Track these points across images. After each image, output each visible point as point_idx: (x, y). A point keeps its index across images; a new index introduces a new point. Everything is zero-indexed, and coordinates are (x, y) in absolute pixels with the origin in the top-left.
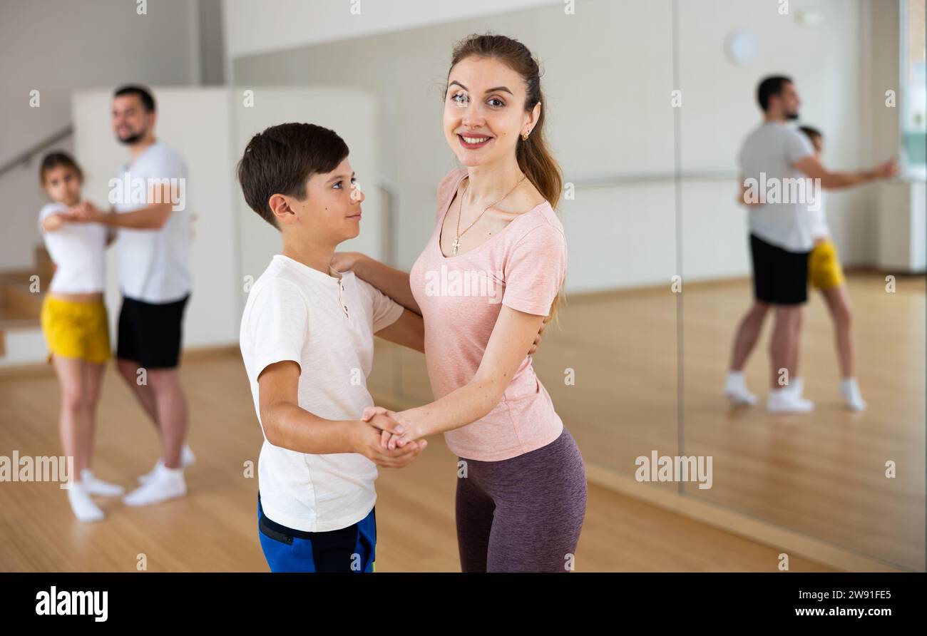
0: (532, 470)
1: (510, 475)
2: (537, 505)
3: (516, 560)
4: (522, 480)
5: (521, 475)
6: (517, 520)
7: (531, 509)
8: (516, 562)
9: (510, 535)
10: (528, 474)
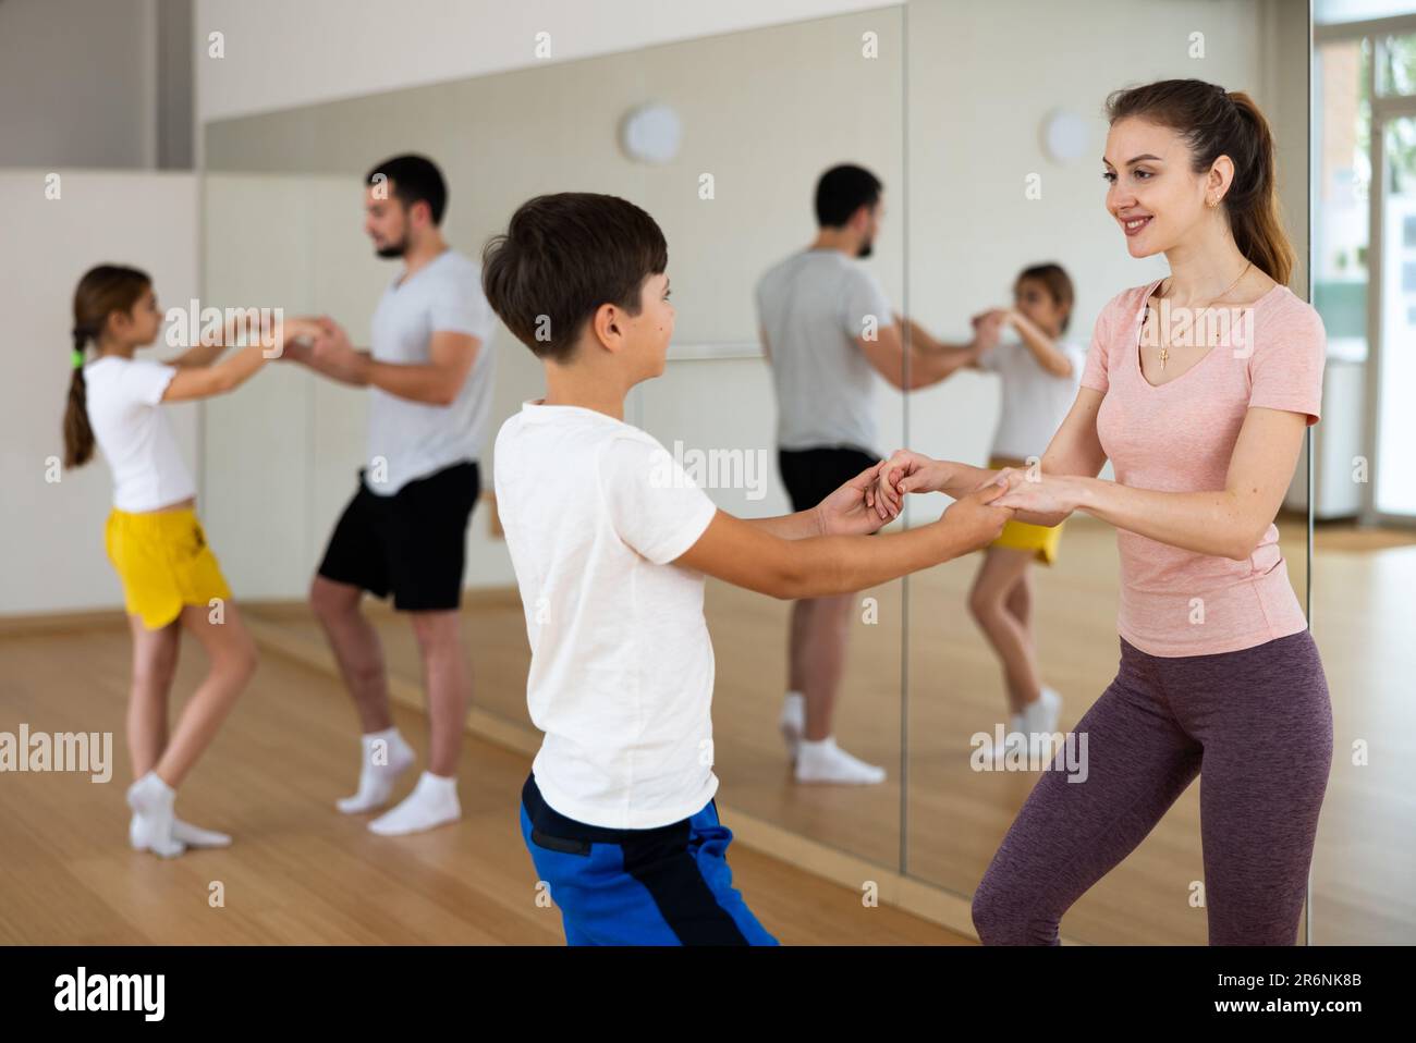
0: (1283, 666)
1: (1253, 672)
2: (1290, 717)
3: (1259, 796)
4: (1269, 681)
5: (1269, 672)
6: (1261, 739)
7: (1283, 722)
8: (1259, 800)
9: (1250, 761)
10: (1280, 671)
